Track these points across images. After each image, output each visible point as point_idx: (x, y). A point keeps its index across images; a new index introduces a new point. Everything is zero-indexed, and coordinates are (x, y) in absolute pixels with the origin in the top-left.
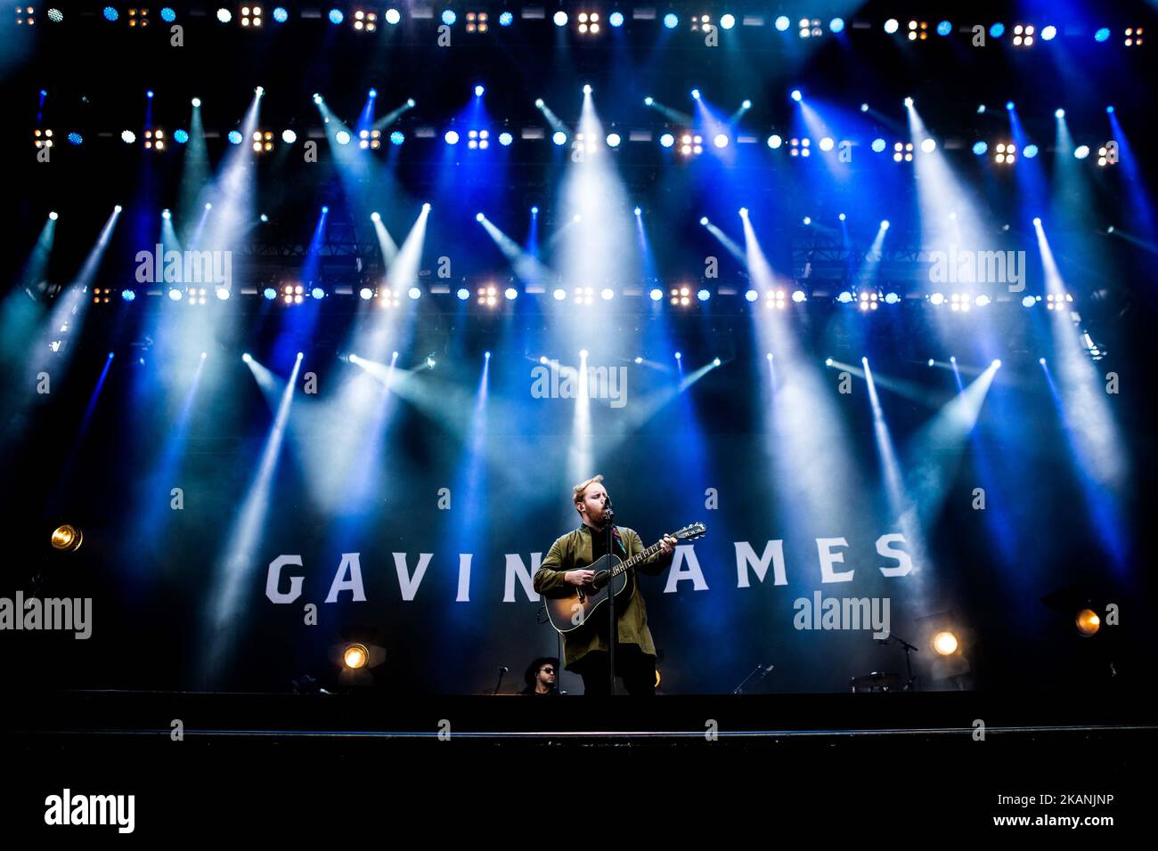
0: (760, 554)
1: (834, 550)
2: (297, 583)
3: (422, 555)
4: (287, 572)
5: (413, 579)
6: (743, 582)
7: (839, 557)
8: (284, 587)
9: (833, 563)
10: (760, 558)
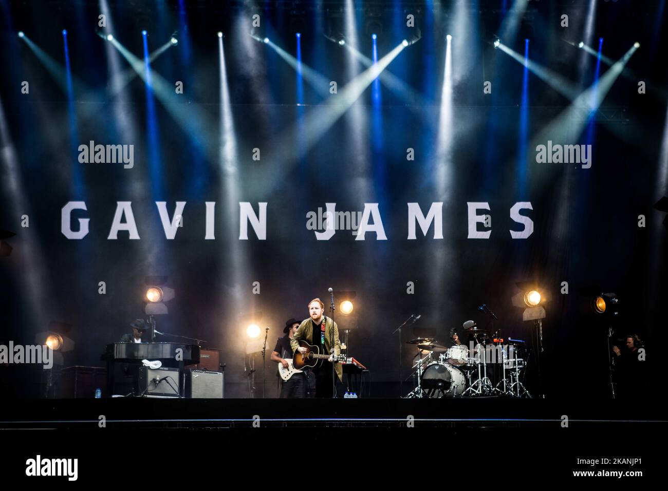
0: (425, 213)
1: (479, 212)
2: (84, 223)
3: (178, 203)
4: (76, 214)
5: (172, 224)
6: (412, 235)
7: (482, 218)
8: (75, 227)
9: (477, 223)
10: (425, 216)
